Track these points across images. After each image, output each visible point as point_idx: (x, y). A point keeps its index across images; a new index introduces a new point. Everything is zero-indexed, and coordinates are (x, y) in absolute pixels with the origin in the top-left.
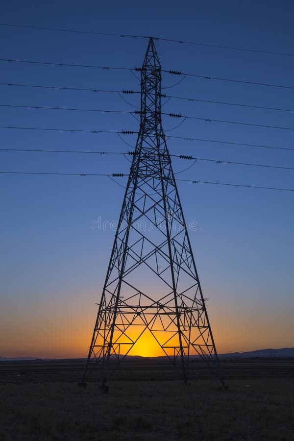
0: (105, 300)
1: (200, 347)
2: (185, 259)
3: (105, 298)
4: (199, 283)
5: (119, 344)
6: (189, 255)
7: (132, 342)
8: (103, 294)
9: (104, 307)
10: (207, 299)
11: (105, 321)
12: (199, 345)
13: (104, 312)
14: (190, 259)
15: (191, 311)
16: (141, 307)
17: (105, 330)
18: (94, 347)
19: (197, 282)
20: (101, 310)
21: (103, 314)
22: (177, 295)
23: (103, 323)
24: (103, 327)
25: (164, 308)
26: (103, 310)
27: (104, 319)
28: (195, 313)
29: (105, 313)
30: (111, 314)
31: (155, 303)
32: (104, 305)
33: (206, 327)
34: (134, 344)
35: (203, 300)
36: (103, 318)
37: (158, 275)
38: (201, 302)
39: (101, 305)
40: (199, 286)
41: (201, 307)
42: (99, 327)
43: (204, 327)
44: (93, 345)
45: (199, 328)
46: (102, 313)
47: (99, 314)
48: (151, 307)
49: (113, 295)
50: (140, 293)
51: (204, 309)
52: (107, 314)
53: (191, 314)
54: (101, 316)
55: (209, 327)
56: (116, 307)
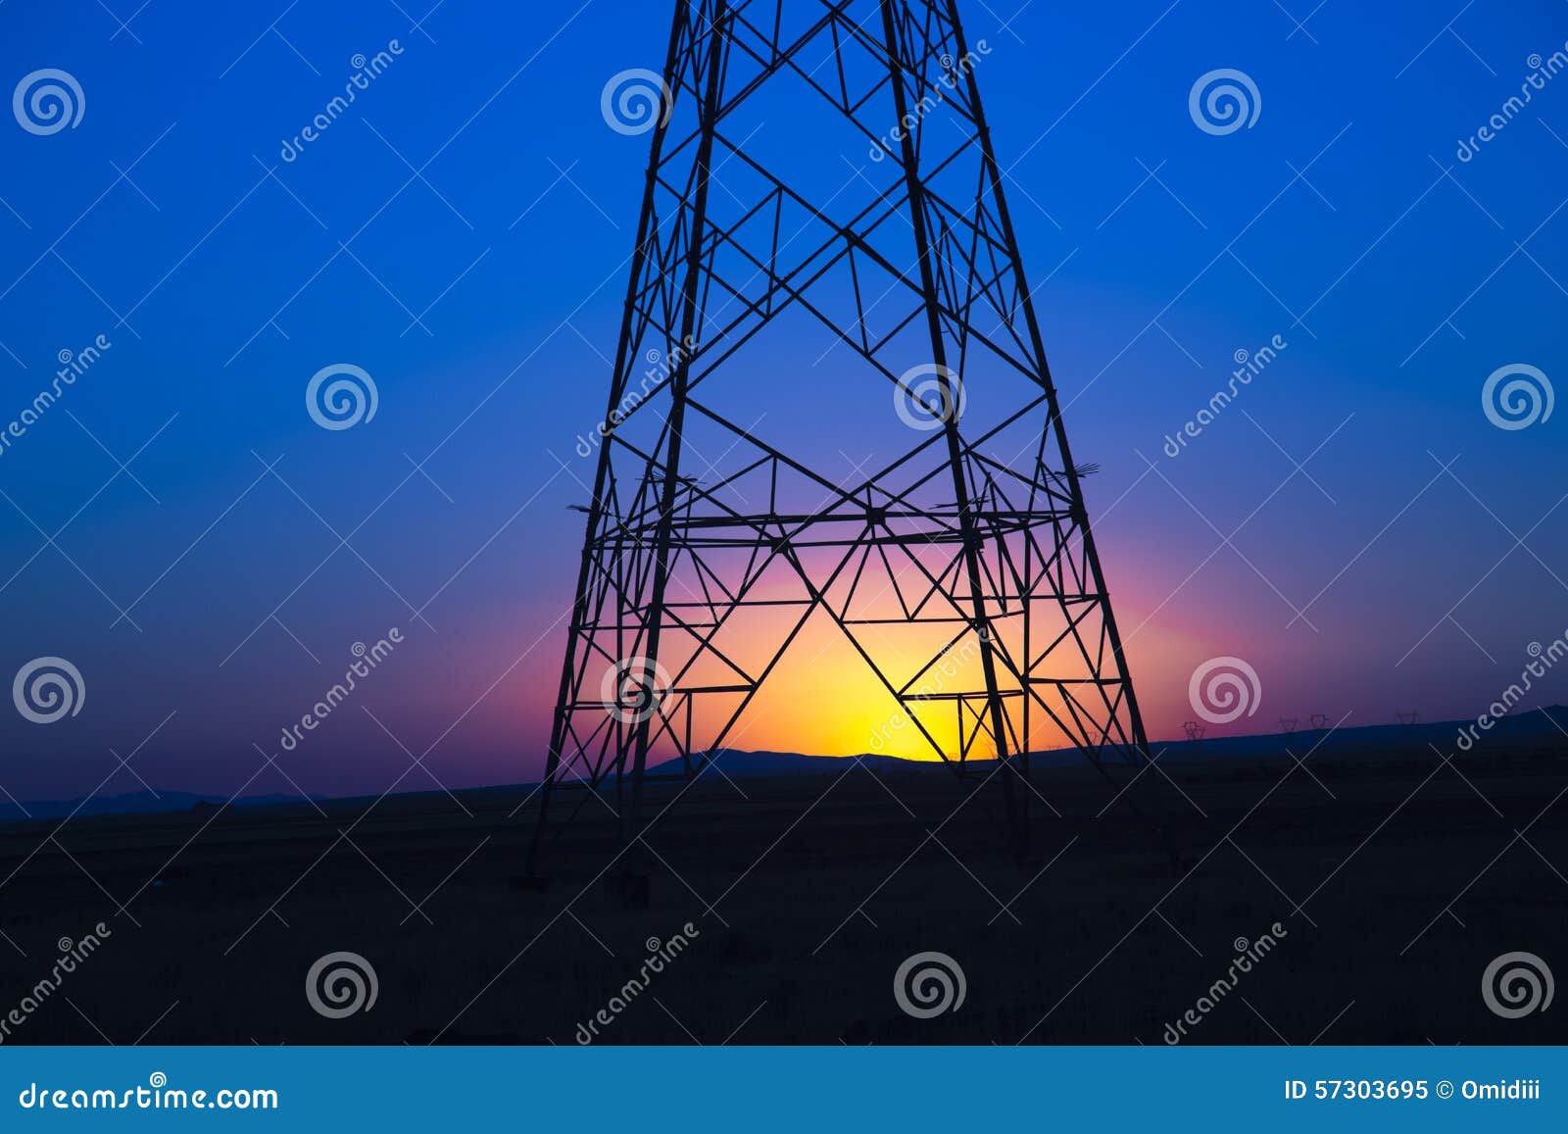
0: (612, 490)
1: (1063, 692)
2: (987, 276)
3: (613, 481)
4: (1050, 394)
5: (689, 692)
6: (1002, 261)
7: (747, 683)
8: (605, 461)
9: (612, 523)
10: (1092, 469)
11: (618, 587)
12: (1059, 683)
13: (613, 544)
14: (1009, 281)
15: (1024, 526)
16: (780, 521)
17: (620, 628)
18: (572, 708)
19: (1042, 392)
20: (598, 533)
21: (608, 555)
22: (962, 448)
23: (612, 594)
24: (609, 616)
25: (888, 521)
26: (605, 536)
27: (614, 577)
28: (1044, 535)
29: (618, 551)
30: (646, 553)
31: (848, 497)
32: (612, 510)
33: (1090, 597)
34: (753, 687)
35: (1072, 473)
36: (608, 575)
37: (867, 355)
38: (1065, 482)
39: (595, 514)
40: (1054, 411)
41: (1066, 506)
42: (590, 618)
43: (1083, 597)
44: (569, 702)
45: (1063, 605)
46: (601, 550)
47: (586, 555)
48: (824, 517)
49: (652, 462)
50: (775, 455)
51: (1079, 515)
52: (626, 555)
53: (1029, 538)
54: (599, 565)
55: (1102, 597)
56: (665, 526)
